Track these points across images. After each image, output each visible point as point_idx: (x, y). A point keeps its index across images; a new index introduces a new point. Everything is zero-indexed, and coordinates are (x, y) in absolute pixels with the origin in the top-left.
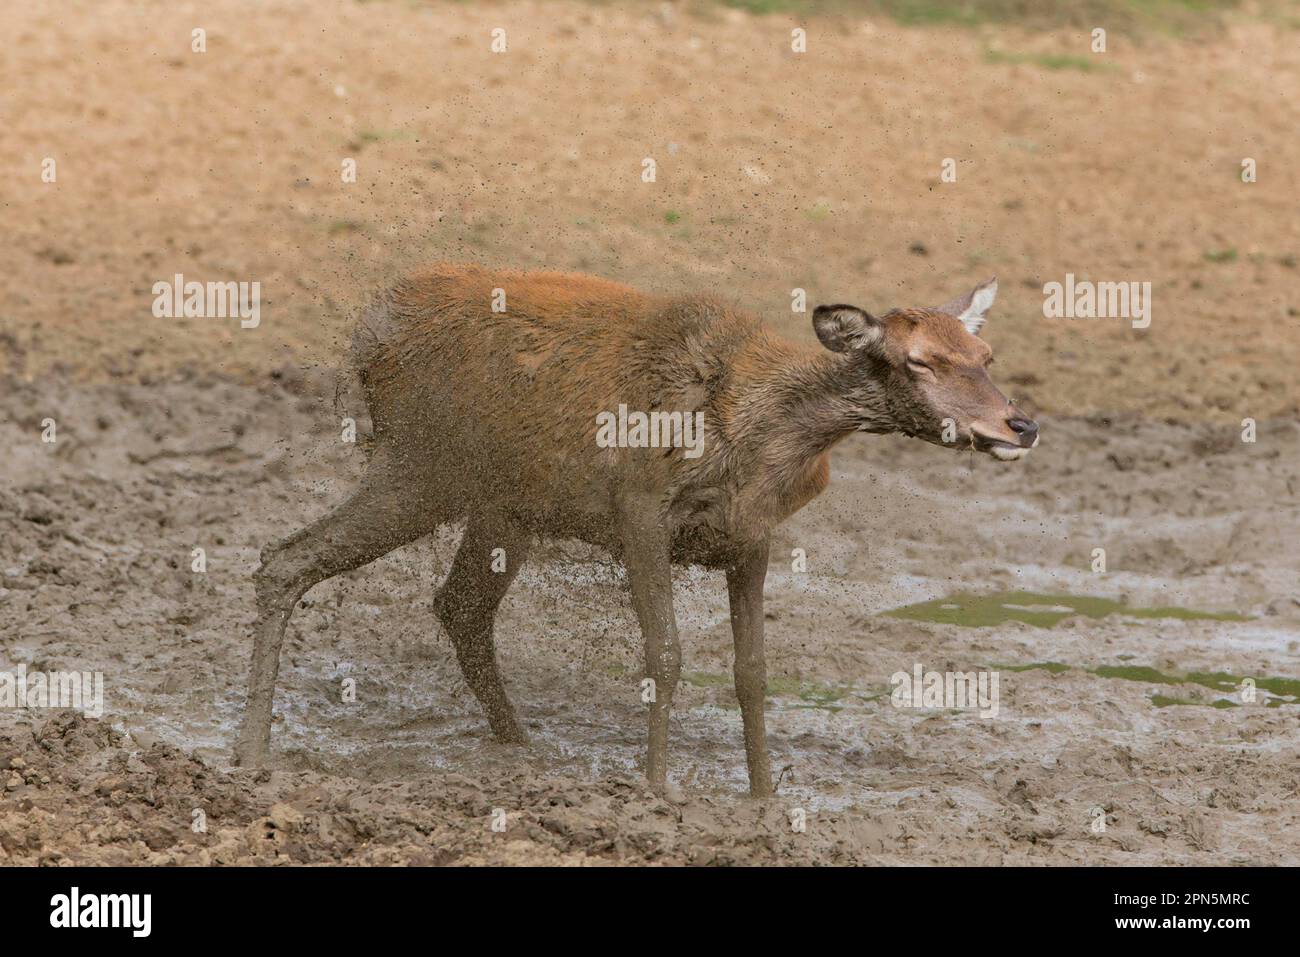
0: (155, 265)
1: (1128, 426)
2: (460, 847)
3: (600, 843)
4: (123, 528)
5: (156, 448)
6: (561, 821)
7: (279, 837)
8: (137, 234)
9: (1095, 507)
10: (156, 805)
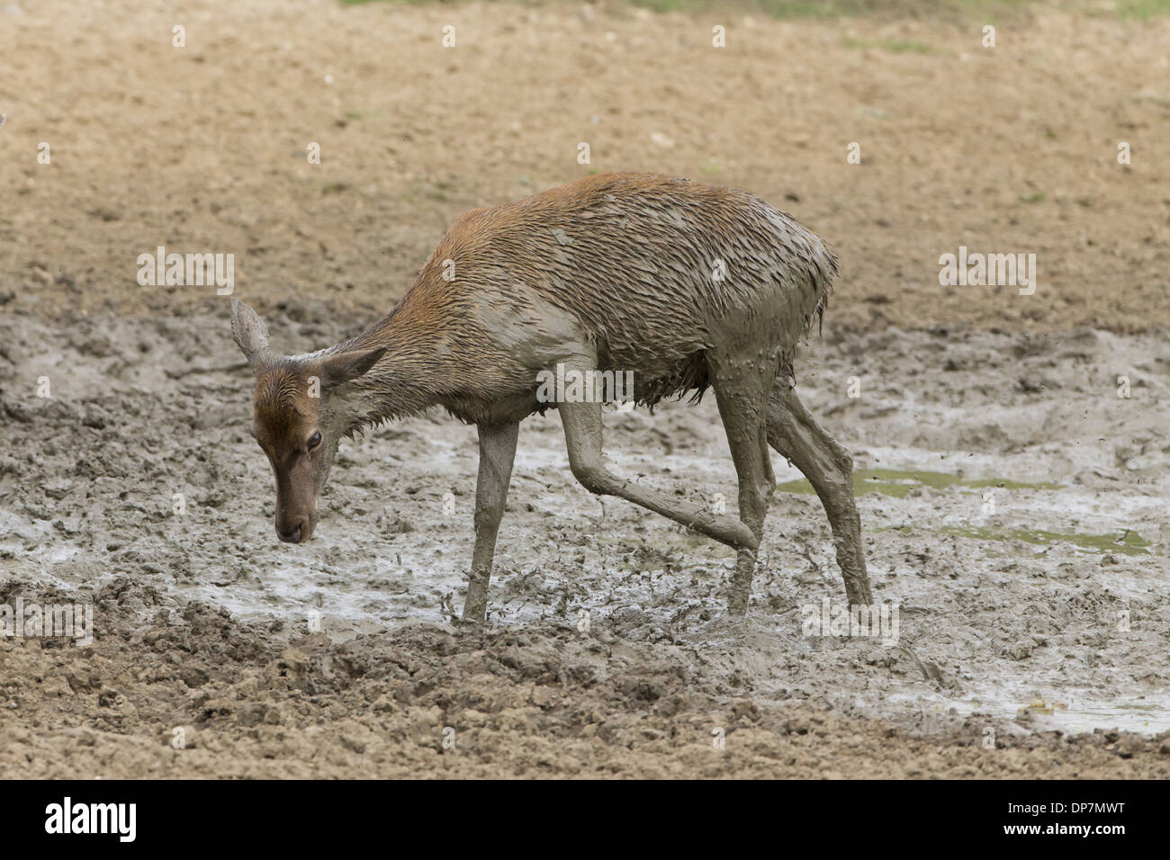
0: (183, 220)
1: (961, 335)
2: (435, 680)
3: (546, 675)
4: (162, 431)
5: (186, 367)
6: (516, 658)
7: (291, 676)
8: (169, 197)
9: (936, 399)
10: (193, 652)
